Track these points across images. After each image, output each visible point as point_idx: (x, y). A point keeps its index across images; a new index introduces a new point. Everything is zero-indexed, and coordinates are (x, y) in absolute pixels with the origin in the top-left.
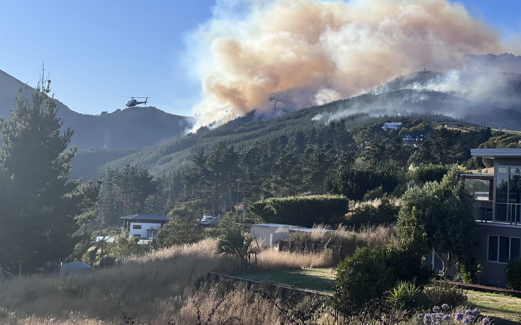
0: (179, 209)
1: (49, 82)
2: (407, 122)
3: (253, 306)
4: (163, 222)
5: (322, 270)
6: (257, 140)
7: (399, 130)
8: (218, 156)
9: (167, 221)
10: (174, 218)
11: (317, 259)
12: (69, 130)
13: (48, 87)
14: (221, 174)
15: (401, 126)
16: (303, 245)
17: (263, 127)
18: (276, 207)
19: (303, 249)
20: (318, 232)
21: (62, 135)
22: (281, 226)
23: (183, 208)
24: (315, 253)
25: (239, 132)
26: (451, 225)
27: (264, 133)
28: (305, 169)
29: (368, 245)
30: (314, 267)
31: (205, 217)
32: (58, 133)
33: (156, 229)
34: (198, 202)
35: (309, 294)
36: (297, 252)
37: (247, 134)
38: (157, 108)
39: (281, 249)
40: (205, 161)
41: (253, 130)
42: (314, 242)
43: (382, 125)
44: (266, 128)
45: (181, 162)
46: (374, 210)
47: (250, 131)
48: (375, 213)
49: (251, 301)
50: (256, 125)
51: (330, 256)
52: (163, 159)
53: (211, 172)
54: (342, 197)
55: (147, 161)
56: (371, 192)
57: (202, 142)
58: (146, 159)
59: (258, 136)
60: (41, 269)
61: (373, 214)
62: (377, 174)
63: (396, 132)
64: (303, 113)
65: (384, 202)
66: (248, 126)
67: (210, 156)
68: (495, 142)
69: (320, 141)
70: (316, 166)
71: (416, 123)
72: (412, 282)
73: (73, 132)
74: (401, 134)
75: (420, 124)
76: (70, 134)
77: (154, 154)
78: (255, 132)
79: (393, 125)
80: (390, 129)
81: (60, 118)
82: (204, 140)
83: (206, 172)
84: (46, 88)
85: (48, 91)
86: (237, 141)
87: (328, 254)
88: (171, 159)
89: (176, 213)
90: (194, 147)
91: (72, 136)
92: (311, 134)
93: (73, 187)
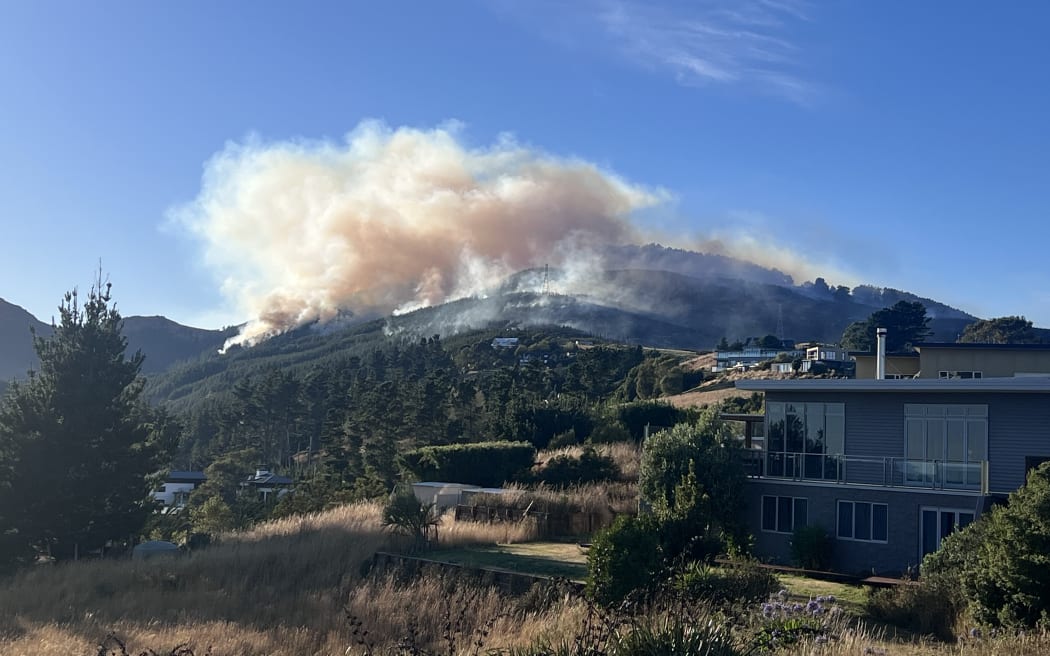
0: (223, 462)
1: (109, 285)
2: (525, 337)
3: (456, 597)
4: (197, 482)
5: (526, 546)
6: (316, 362)
7: (514, 349)
8: (270, 385)
9: (205, 480)
10: (215, 476)
11: (518, 531)
12: (138, 353)
13: (108, 293)
14: (273, 412)
15: (517, 343)
16: (492, 511)
17: (322, 344)
18: (439, 460)
19: (492, 518)
20: (510, 493)
21: (127, 360)
22: (446, 485)
23: (227, 460)
24: (512, 524)
25: (288, 352)
26: (715, 483)
27: (324, 353)
28: (408, 404)
29: (583, 511)
30: (513, 542)
31: (258, 473)
32: (122, 357)
33: (188, 491)
34: (250, 452)
35: (537, 580)
36: (482, 522)
37: (300, 354)
38: (167, 317)
39: (458, 518)
40: (251, 394)
41: (308, 349)
42: (508, 508)
43: (491, 342)
44: (326, 347)
45: (205, 394)
46: (575, 462)
47: (302, 350)
48: (576, 466)
49: (452, 590)
50: (312, 342)
51: (534, 527)
52: (179, 390)
53: (260, 409)
54: (526, 444)
55: (154, 394)
56: (560, 437)
57: (235, 366)
58: (152, 391)
59: (316, 356)
60: (98, 551)
61: (573, 467)
62: (565, 412)
63: (511, 351)
64: (377, 325)
65: (588, 451)
66: (300, 343)
67: (259, 386)
68: (654, 364)
69: (406, 364)
70: (422, 399)
71: (538, 339)
72: (704, 561)
73: (144, 357)
74: (518, 354)
75: (543, 341)
76: (139, 359)
77: (166, 383)
78: (310, 351)
79: (506, 342)
80: (502, 347)
81: (125, 338)
82: (237, 362)
83: (252, 410)
84: (104, 295)
85: (107, 299)
86: (287, 364)
87: (531, 523)
88: (190, 391)
89: (218, 467)
90: (224, 373)
91: (143, 363)
92: (392, 354)
93: (143, 435)
